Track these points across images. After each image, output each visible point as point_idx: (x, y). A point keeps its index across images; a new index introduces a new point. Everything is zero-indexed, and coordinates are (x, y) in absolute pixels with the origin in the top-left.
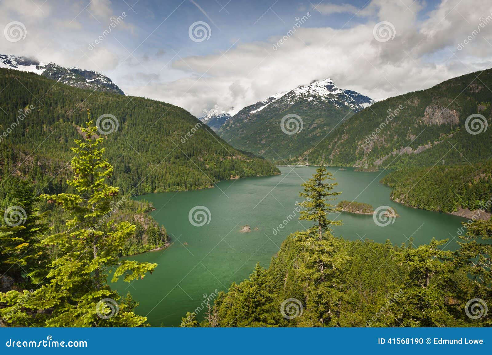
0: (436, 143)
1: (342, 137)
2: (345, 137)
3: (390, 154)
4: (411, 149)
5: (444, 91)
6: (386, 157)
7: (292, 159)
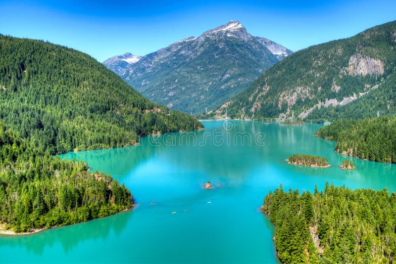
0: (361, 94)
1: (264, 89)
2: (267, 88)
3: (315, 106)
4: (336, 101)
5: (368, 40)
6: (311, 110)
7: (209, 113)
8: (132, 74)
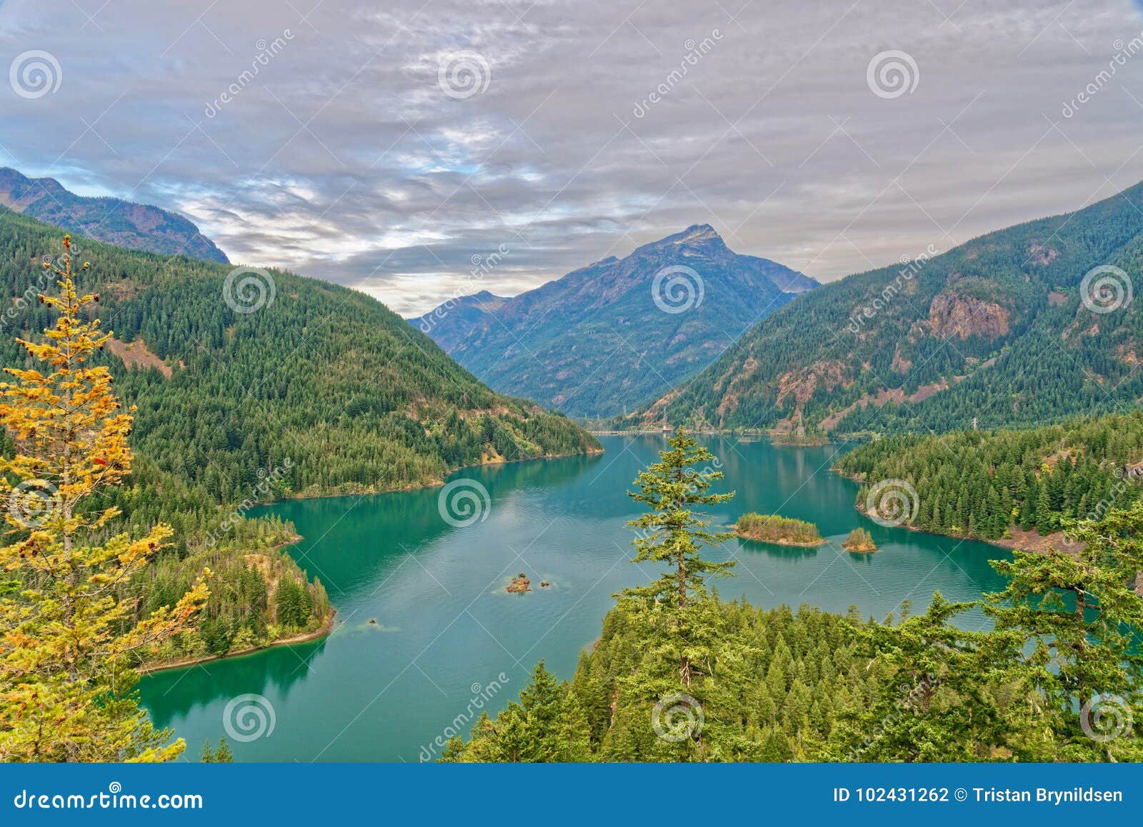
0: (957, 378)
1: (745, 365)
2: (752, 365)
3: (854, 404)
4: (902, 393)
5: (973, 262)
6: (846, 412)
7: (629, 417)
8: (487, 334)
